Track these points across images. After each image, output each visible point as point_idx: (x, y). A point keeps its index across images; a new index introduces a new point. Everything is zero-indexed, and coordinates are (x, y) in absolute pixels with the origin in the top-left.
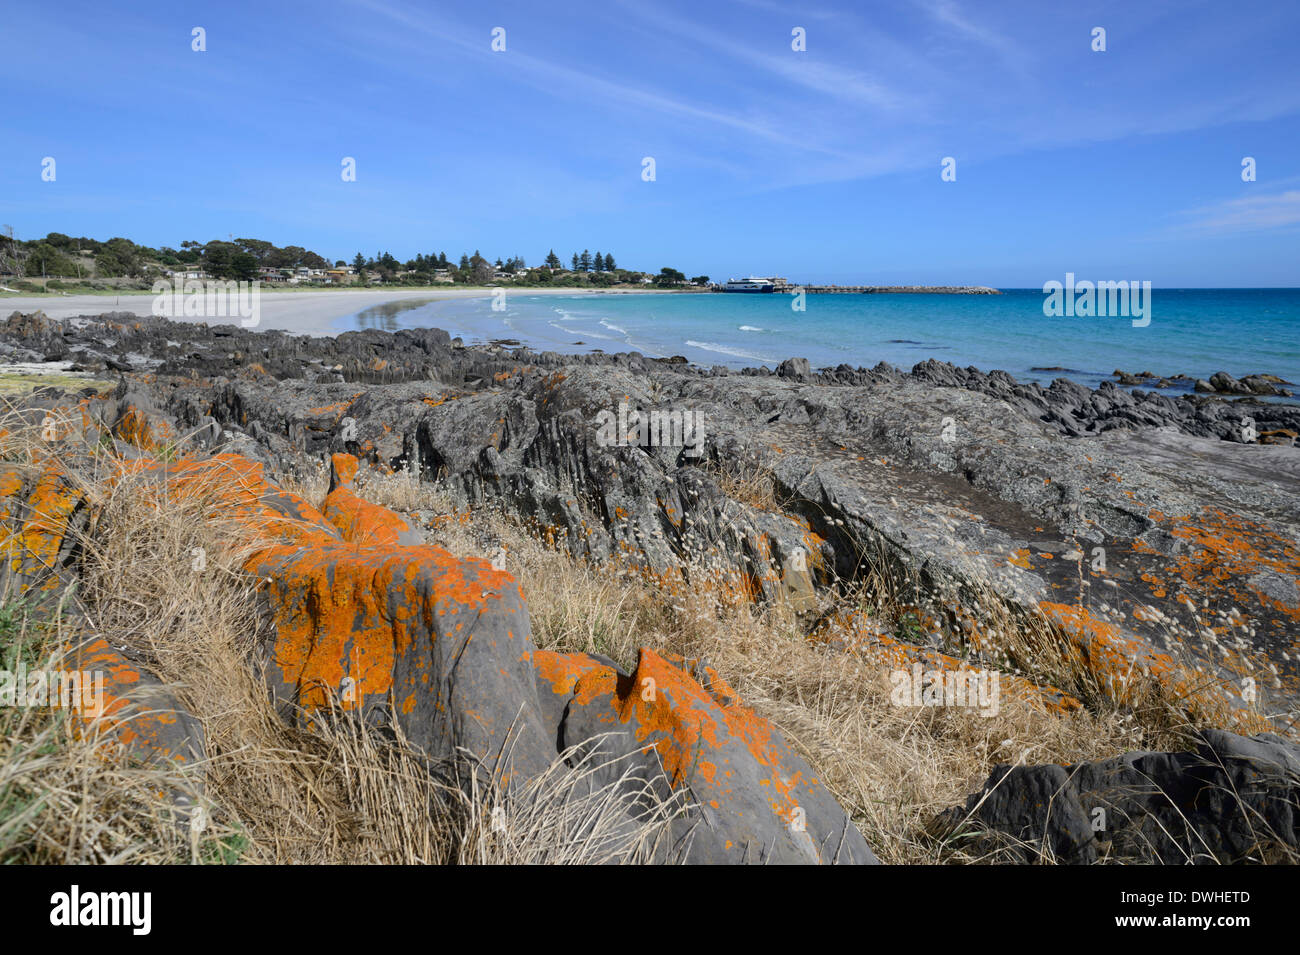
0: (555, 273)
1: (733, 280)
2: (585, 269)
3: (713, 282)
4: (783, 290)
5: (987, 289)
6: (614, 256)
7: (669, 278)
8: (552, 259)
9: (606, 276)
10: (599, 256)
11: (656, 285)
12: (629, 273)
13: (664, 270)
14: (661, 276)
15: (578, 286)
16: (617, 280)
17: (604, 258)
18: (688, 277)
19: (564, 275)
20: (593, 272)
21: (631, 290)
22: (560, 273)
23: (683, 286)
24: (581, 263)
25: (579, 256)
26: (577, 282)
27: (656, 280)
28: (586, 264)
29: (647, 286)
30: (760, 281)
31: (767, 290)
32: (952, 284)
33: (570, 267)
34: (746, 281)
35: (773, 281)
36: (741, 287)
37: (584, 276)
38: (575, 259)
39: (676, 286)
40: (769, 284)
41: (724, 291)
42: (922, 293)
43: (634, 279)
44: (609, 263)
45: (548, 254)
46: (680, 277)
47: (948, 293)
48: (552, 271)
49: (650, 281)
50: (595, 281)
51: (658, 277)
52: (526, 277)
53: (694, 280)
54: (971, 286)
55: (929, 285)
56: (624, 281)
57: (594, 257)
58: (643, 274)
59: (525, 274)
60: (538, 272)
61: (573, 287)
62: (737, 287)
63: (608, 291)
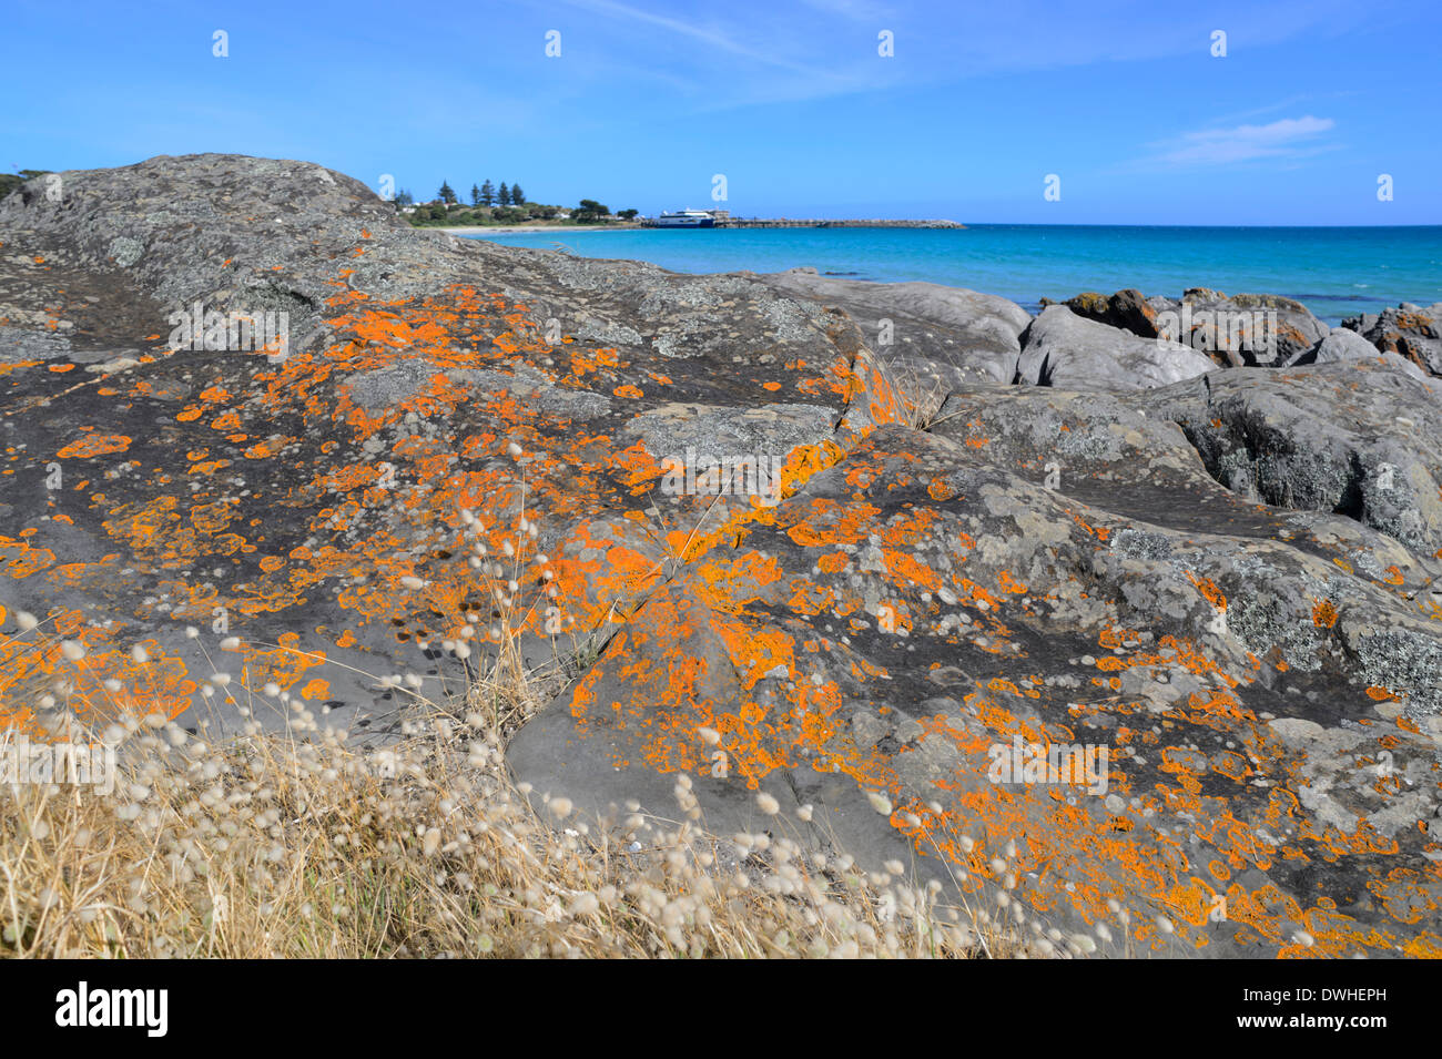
0: (450, 209)
1: (666, 213)
2: (488, 203)
3: (641, 216)
4: (725, 224)
5: (950, 222)
6: (522, 187)
7: (590, 213)
8: (446, 192)
9: (514, 211)
10: (503, 187)
11: (575, 221)
12: (541, 207)
13: (583, 203)
14: (581, 210)
15: (479, 224)
16: (527, 216)
17: (510, 188)
18: (613, 210)
19: (462, 211)
20: (498, 206)
21: (544, 228)
22: (456, 208)
23: (607, 221)
24: (483, 195)
25: (480, 188)
26: (478, 219)
27: (574, 215)
28: (489, 197)
29: (564, 222)
30: (698, 214)
31: (706, 224)
32: (914, 217)
33: (469, 201)
34: (681, 215)
35: (713, 213)
36: (676, 221)
37: (487, 211)
38: (475, 192)
39: (599, 221)
40: (709, 217)
41: (657, 226)
42: (882, 228)
43: (548, 215)
44: (517, 196)
45: (441, 186)
46: (603, 211)
47: (908, 228)
48: (446, 207)
49: (567, 216)
50: (499, 217)
51: (577, 211)
52: (414, 215)
53: (620, 214)
54: (932, 221)
55: (889, 219)
56: (536, 217)
57: (497, 189)
58: (559, 207)
59: (413, 211)
60: (428, 208)
61: (472, 225)
62: (671, 221)
63: (516, 229)
